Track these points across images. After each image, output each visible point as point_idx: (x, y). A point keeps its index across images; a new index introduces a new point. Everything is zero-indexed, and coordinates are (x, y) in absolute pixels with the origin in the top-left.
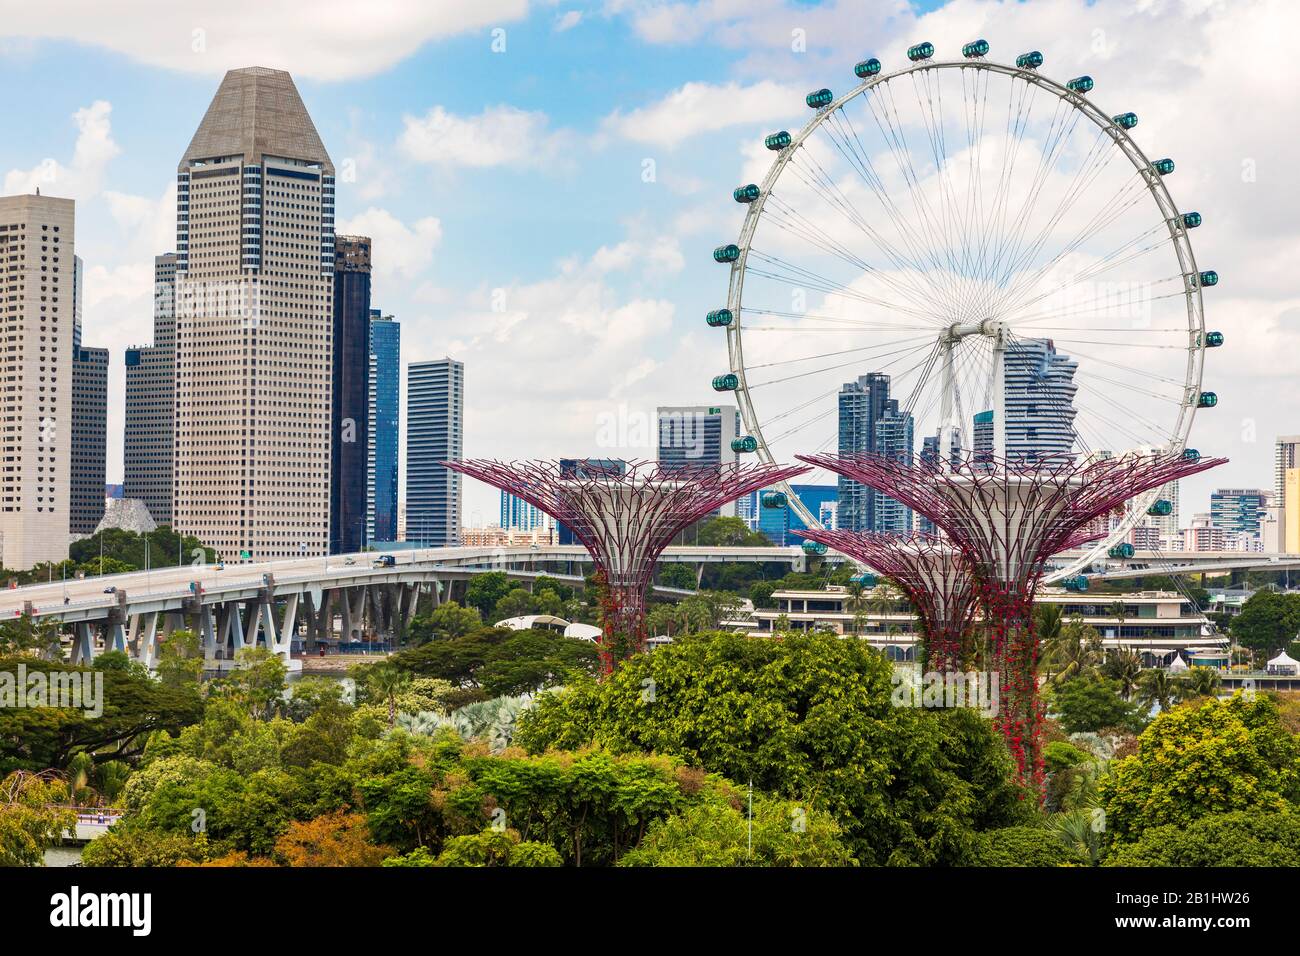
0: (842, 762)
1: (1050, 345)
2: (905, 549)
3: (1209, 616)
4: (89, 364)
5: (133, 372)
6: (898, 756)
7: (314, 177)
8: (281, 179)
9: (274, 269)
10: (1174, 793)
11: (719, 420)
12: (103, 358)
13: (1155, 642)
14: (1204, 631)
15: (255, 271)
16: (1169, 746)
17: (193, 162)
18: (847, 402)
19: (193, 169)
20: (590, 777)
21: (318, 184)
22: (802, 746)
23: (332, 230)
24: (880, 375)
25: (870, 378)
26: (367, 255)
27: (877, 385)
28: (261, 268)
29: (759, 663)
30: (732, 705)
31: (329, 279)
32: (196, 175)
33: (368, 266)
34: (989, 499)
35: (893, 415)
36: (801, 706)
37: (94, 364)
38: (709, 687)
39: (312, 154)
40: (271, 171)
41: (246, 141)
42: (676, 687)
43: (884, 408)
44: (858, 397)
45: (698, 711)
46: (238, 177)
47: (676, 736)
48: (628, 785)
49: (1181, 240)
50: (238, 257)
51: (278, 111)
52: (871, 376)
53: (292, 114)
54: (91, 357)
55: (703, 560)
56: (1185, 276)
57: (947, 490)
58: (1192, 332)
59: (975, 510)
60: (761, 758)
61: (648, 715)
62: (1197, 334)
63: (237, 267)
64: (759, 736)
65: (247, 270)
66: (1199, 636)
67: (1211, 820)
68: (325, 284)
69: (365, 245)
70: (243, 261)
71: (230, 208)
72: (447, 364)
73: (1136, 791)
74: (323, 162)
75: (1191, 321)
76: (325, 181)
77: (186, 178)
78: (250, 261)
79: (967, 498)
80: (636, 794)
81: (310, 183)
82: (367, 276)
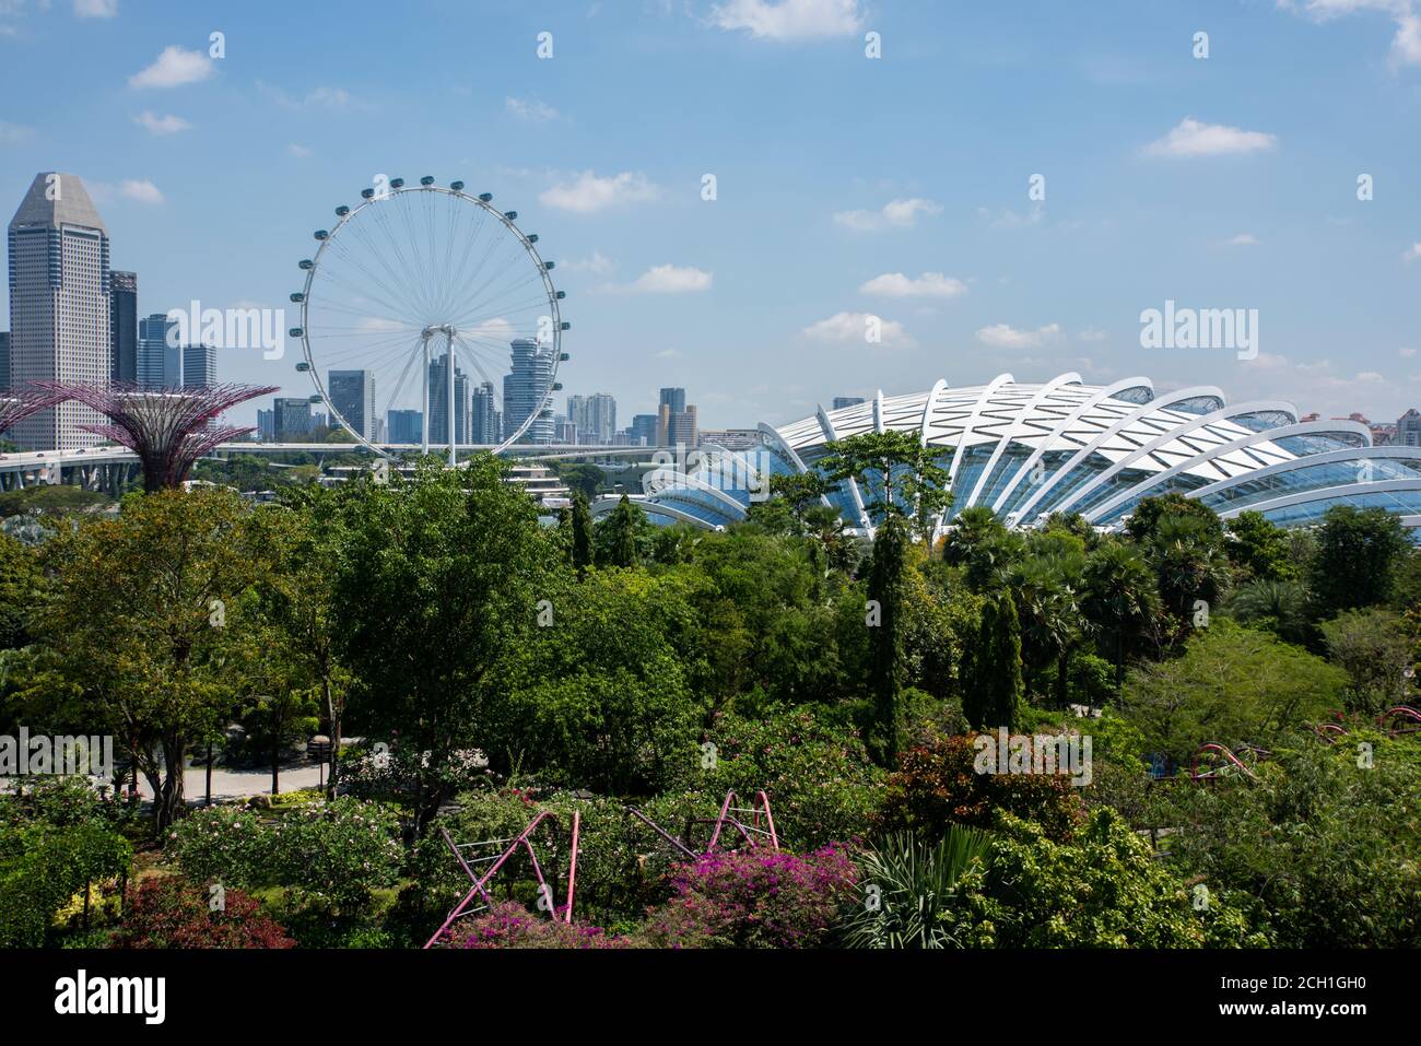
7: (96, 237)
17: (17, 225)
19: (17, 229)
23: (108, 268)
26: (135, 283)
31: (107, 295)
32: (20, 232)
33: (136, 290)
55: (323, 451)
69: (133, 277)
75: (554, 317)
77: (14, 234)
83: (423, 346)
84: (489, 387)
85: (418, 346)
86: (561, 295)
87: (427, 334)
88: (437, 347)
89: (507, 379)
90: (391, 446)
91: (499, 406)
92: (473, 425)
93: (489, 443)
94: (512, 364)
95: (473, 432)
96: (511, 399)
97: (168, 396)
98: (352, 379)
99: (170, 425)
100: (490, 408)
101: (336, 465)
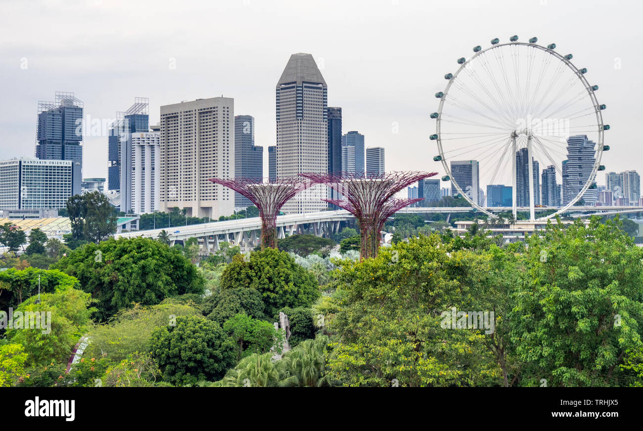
4: (257, 151)
5: (271, 154)
7: (320, 88)
8: (309, 89)
9: (307, 119)
11: (472, 165)
12: (261, 149)
15: (301, 120)
17: (281, 85)
19: (281, 87)
21: (322, 91)
23: (327, 105)
26: (340, 114)
27: (525, 152)
28: (303, 119)
31: (326, 121)
32: (282, 89)
33: (341, 117)
37: (258, 151)
39: (320, 81)
40: (305, 87)
41: (298, 77)
44: (520, 156)
46: (295, 89)
49: (592, 95)
50: (295, 115)
51: (308, 67)
53: (312, 68)
54: (257, 149)
55: (450, 212)
56: (595, 107)
58: (599, 125)
62: (601, 126)
63: (295, 119)
65: (298, 119)
68: (325, 123)
69: (340, 110)
70: (297, 116)
71: (293, 99)
72: (378, 149)
74: (323, 83)
75: (598, 121)
76: (324, 89)
77: (279, 90)
78: (299, 116)
81: (319, 90)
82: (340, 120)
83: (512, 143)
84: (552, 168)
85: (508, 144)
86: (603, 107)
87: (515, 136)
88: (521, 144)
89: (564, 163)
90: (491, 208)
91: (559, 180)
92: (543, 193)
93: (554, 205)
94: (568, 153)
95: (543, 198)
96: (568, 176)
97: (374, 180)
98: (464, 166)
99: (375, 198)
100: (554, 181)
101: (458, 220)
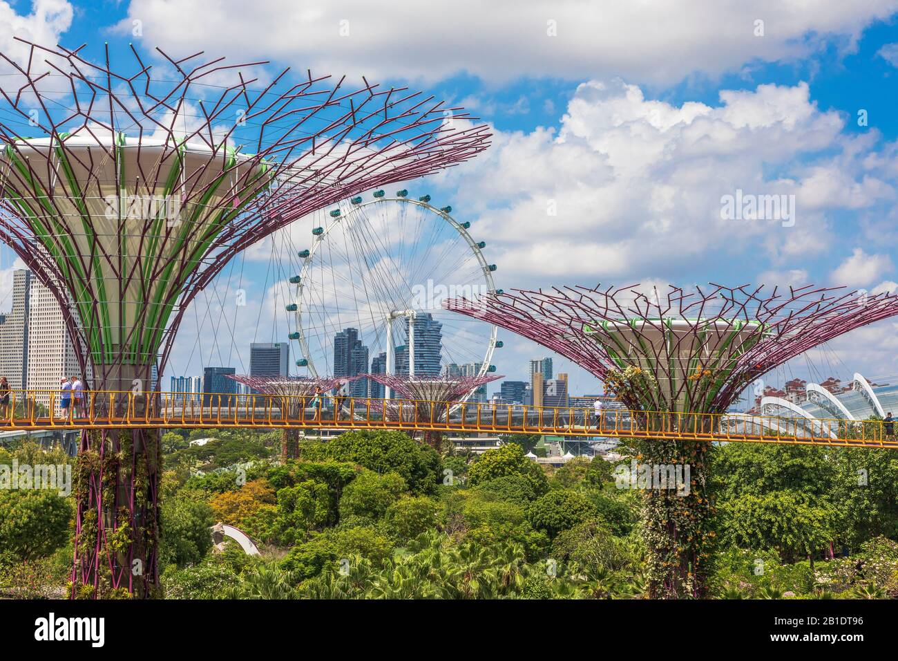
0: (399, 464)
1: (430, 315)
2: (393, 406)
3: (500, 438)
6: (414, 463)
10: (489, 472)
11: (279, 349)
13: (477, 448)
14: (498, 444)
16: (488, 459)
18: (339, 341)
20: (333, 468)
22: (387, 460)
24: (353, 329)
25: (349, 330)
27: (352, 333)
29: (372, 438)
30: (367, 449)
34: (425, 389)
35: (359, 347)
36: (386, 449)
38: (359, 445)
42: (349, 445)
43: (355, 344)
44: (343, 339)
45: (356, 452)
47: (351, 458)
48: (342, 470)
49: (488, 275)
52: (349, 329)
57: (411, 386)
59: (420, 393)
60: (377, 463)
61: (341, 453)
64: (375, 457)
66: (496, 446)
67: (498, 479)
73: (479, 471)
79: (418, 388)
80: (345, 472)
98: (270, 351)
